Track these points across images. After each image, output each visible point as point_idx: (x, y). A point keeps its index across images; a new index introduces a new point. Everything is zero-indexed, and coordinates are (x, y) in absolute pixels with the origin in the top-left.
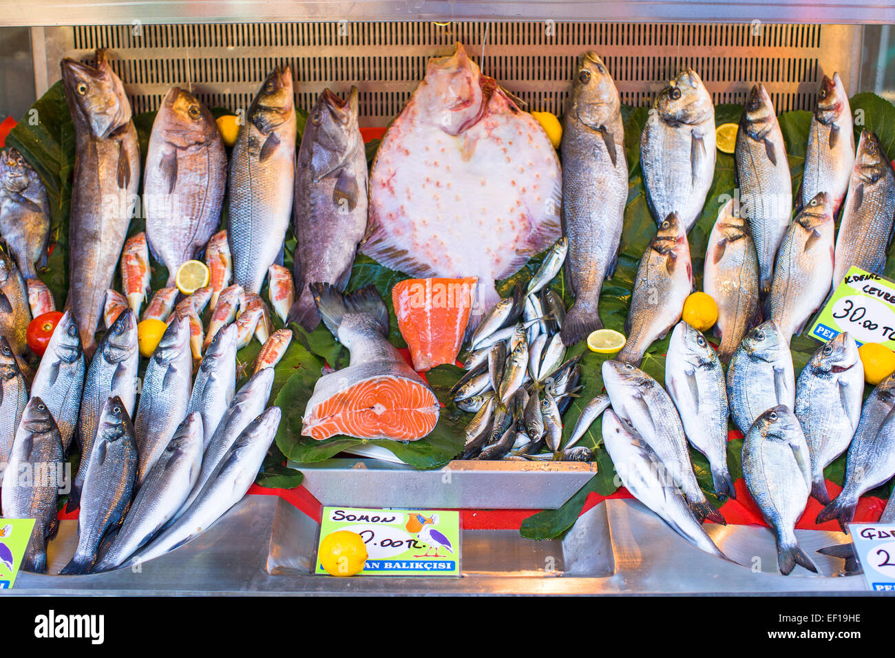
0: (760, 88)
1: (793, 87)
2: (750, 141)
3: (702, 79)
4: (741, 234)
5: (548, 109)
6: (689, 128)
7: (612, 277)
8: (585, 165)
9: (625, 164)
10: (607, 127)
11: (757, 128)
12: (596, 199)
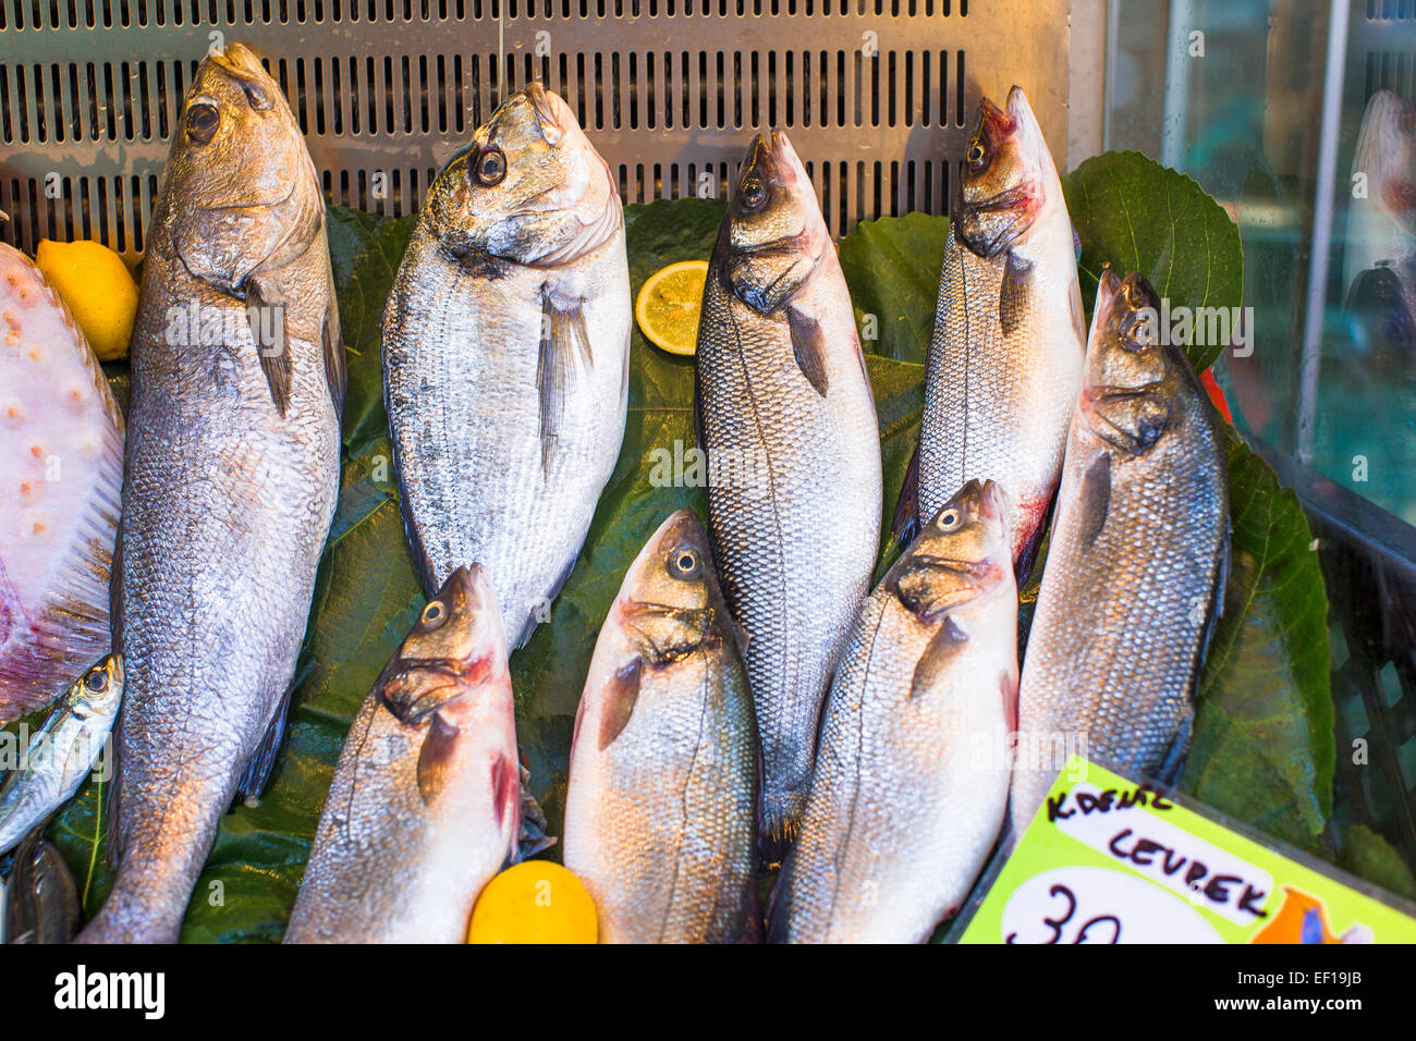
0: (775, 146)
1: (892, 143)
2: (742, 314)
3: (582, 124)
4: (694, 638)
5: (96, 230)
6: (537, 276)
7: (266, 792)
8: (189, 411)
9: (324, 403)
10: (263, 283)
11: (765, 272)
12: (213, 528)
